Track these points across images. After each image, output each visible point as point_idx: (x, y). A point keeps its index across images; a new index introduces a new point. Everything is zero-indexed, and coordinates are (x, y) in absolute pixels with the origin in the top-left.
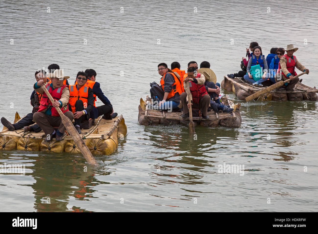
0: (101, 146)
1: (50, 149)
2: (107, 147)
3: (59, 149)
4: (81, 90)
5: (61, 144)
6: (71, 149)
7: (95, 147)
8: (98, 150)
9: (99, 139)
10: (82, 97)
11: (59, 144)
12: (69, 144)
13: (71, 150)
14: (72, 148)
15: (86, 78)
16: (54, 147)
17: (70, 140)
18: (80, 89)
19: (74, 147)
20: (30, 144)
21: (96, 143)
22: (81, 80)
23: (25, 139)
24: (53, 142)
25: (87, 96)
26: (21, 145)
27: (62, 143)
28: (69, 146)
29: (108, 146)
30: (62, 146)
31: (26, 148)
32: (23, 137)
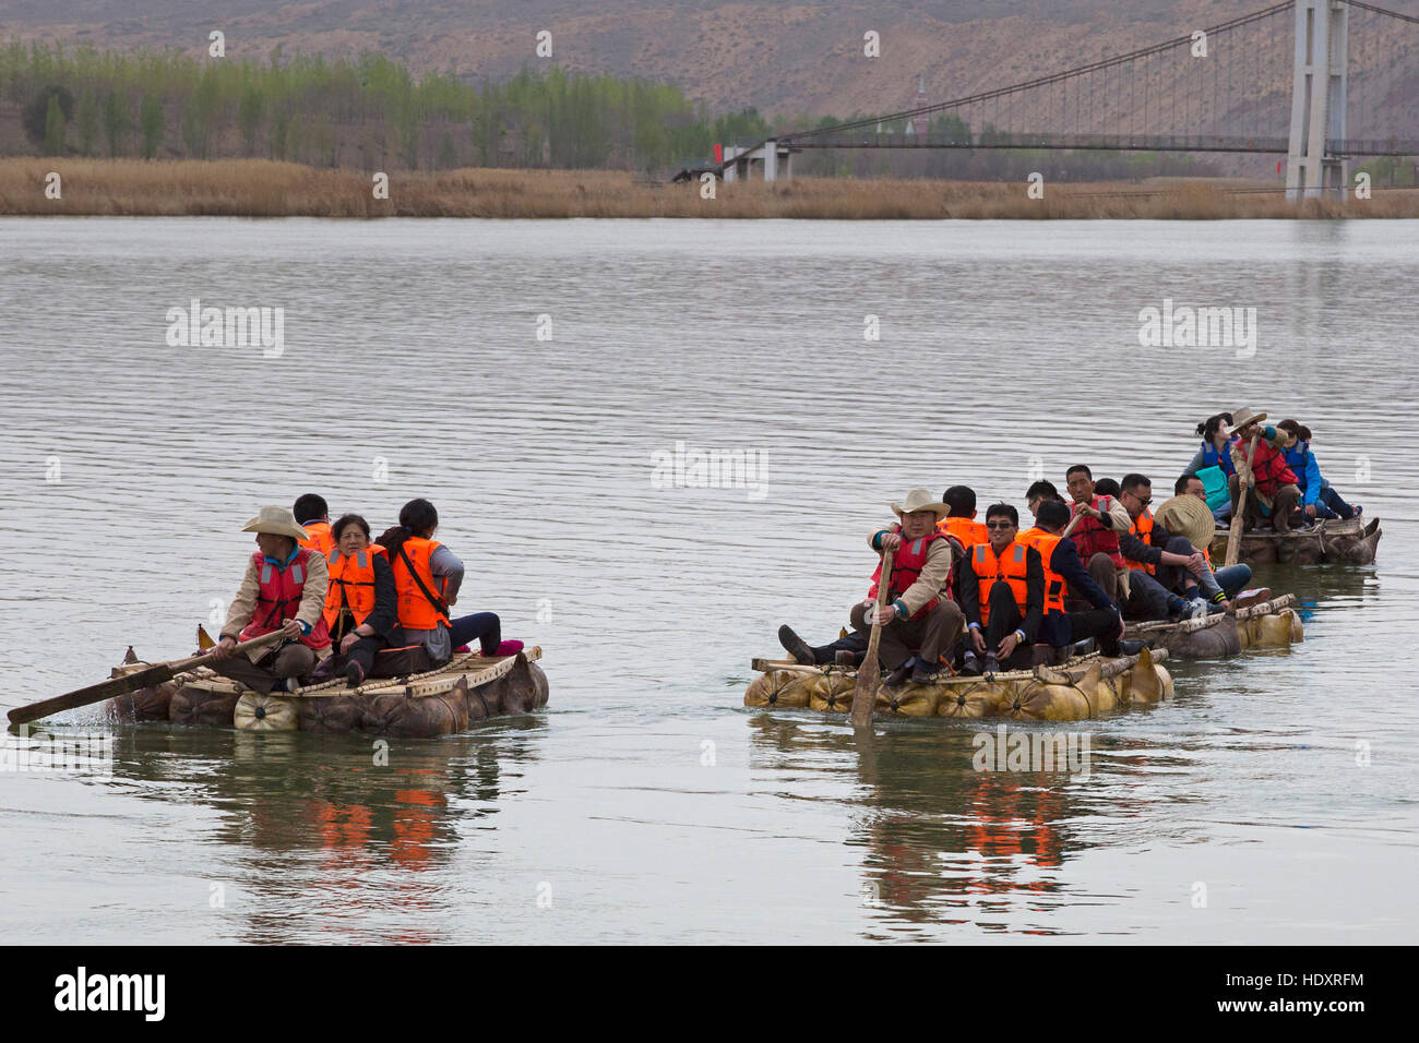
0: (1034, 700)
1: (895, 708)
2: (1049, 702)
3: (922, 706)
4: (1005, 556)
5: (926, 694)
6: (952, 707)
7: (1016, 701)
8: (1024, 711)
9: (1030, 682)
10: (1010, 577)
11: (921, 693)
12: (950, 693)
13: (951, 710)
14: (956, 705)
15: (1010, 522)
16: (906, 702)
17: (954, 684)
18: (1003, 554)
19: (961, 703)
20: (844, 694)
21: (1019, 691)
22: (997, 528)
23: (831, 678)
24: (906, 689)
25: (1025, 572)
26: (818, 695)
27: (932, 693)
28: (949, 700)
29: (1054, 702)
30: (929, 701)
31: (831, 703)
32: (828, 675)
